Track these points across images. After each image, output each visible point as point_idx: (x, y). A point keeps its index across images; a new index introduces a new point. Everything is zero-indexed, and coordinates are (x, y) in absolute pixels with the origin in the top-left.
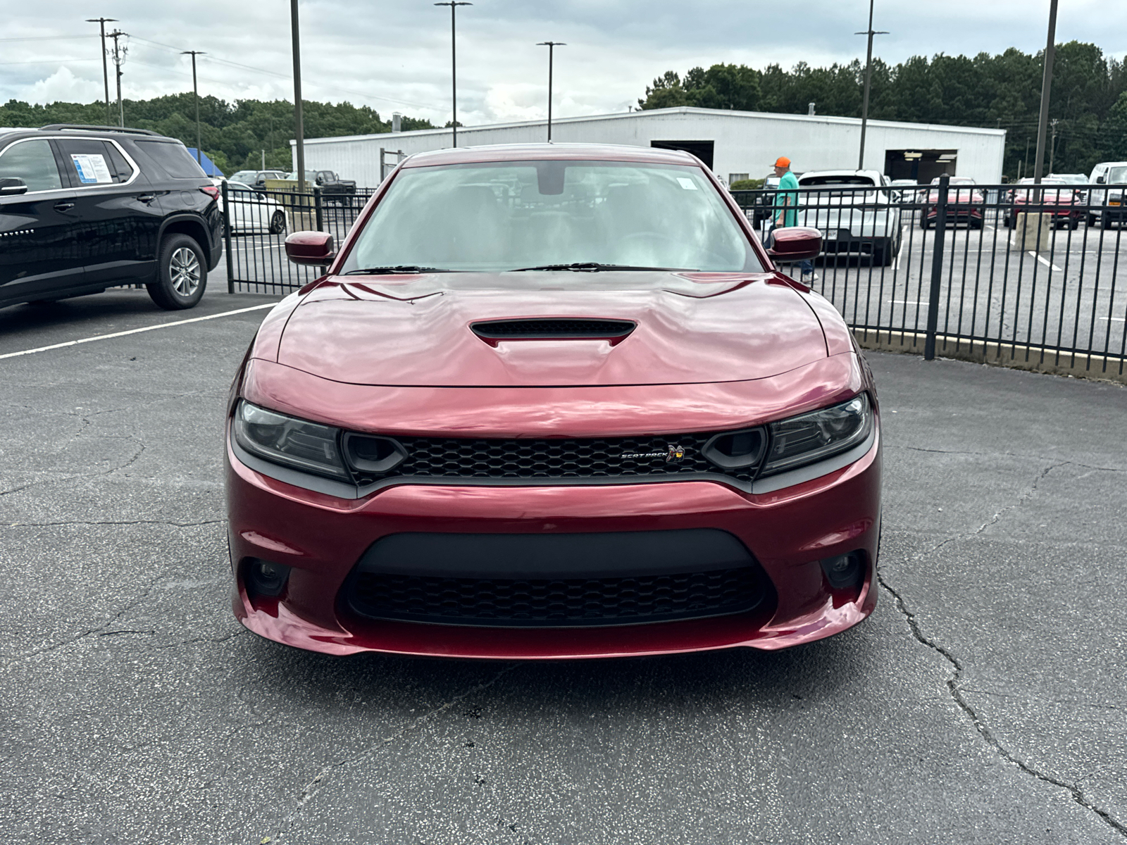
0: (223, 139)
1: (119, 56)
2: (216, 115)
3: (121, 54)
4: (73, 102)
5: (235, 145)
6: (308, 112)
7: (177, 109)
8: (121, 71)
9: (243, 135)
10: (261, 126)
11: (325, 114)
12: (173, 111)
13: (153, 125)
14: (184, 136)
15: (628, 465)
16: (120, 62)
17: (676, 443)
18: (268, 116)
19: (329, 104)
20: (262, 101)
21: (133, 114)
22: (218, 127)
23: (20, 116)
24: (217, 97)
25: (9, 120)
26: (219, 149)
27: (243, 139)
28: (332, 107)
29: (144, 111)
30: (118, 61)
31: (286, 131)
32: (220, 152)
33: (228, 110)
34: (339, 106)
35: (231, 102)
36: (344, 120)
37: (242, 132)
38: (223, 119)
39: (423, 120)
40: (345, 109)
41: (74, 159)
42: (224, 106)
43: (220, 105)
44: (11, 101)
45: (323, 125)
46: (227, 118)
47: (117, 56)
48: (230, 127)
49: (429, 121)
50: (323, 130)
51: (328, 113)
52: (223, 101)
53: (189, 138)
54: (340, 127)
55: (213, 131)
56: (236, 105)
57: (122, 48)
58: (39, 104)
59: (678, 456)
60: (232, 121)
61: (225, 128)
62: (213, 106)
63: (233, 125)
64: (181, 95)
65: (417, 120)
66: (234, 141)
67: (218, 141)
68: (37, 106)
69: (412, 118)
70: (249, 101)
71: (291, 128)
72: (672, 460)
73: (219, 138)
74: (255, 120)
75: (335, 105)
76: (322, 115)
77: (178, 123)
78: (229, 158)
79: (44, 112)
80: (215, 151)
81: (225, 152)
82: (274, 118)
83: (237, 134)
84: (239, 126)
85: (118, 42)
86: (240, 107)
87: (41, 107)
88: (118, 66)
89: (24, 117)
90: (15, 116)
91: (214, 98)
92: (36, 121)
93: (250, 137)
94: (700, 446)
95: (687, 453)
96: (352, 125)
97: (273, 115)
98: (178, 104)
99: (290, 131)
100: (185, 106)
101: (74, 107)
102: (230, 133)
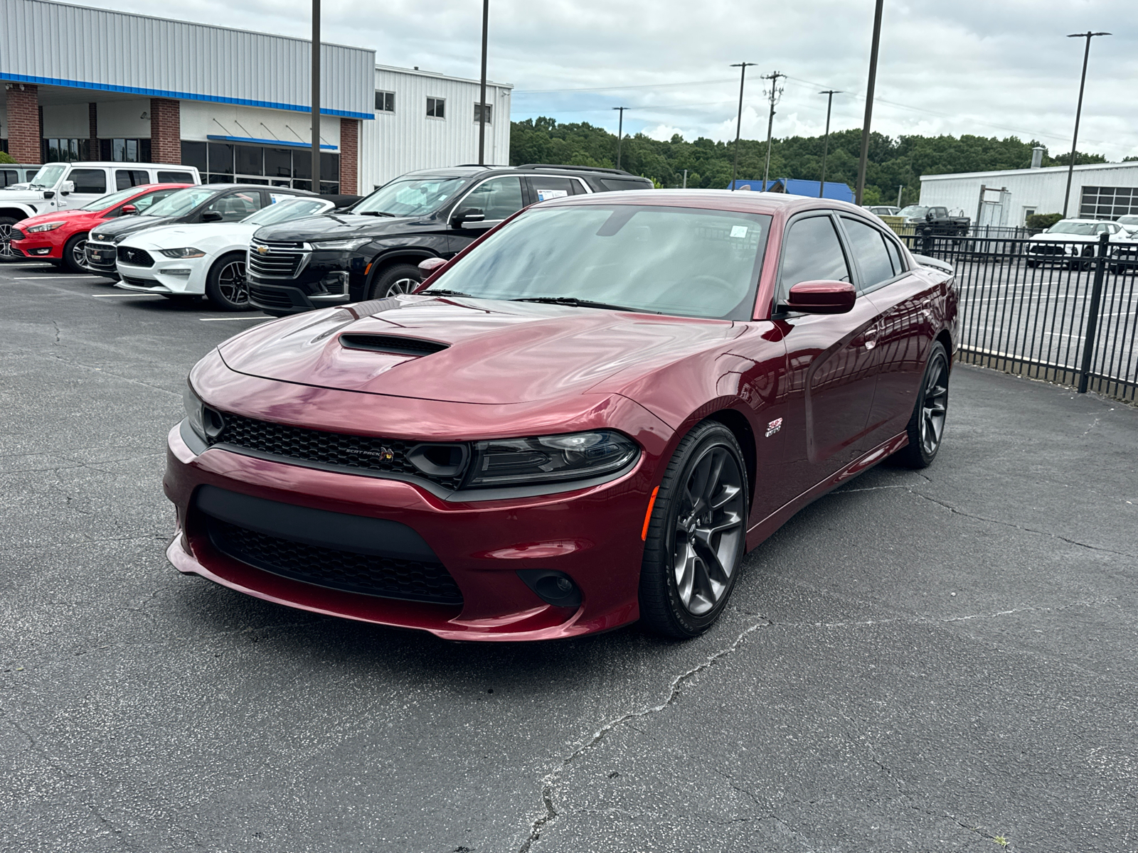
0: (881, 175)
1: (775, 97)
2: (878, 151)
3: (777, 94)
4: (751, 140)
5: (891, 180)
6: (971, 147)
7: (842, 145)
8: (775, 110)
9: (901, 170)
10: (920, 161)
11: (990, 149)
12: (838, 147)
13: (816, 161)
14: (844, 171)
15: (354, 459)
16: (775, 103)
17: (388, 446)
18: (928, 151)
19: (994, 139)
20: (926, 136)
21: (801, 150)
22: (878, 162)
23: (703, 152)
24: (881, 133)
25: (693, 156)
26: (875, 184)
27: (900, 174)
28: (997, 142)
29: (811, 147)
30: (773, 101)
31: (945, 166)
32: (876, 187)
33: (891, 146)
34: (1006, 140)
35: (895, 138)
36: (1008, 155)
37: (900, 168)
38: (884, 154)
39: (1097, 156)
40: (1012, 143)
41: (539, 194)
42: (887, 141)
43: (883, 141)
44: (699, 138)
45: (985, 160)
46: (888, 153)
47: (773, 97)
48: (889, 163)
49: (1103, 156)
50: (983, 166)
51: (992, 148)
52: (887, 137)
53: (848, 174)
54: (1002, 163)
55: (873, 166)
56: (899, 140)
57: (778, 89)
58: (722, 141)
59: (388, 457)
60: (892, 156)
61: (884, 164)
62: (876, 142)
63: (893, 160)
64: (848, 131)
65: (1090, 155)
66: (891, 176)
67: (875, 176)
68: (720, 143)
69: (1084, 153)
70: (913, 136)
71: (950, 163)
72: (383, 460)
73: (877, 174)
74: (916, 155)
75: (1001, 140)
76: (986, 150)
77: (839, 158)
78: (883, 192)
79: (725, 148)
80: (870, 186)
81: (880, 186)
82: (934, 154)
83: (894, 169)
84: (899, 161)
85: (776, 83)
86: (902, 142)
87: (723, 144)
88: (772, 106)
89: (706, 153)
90: (699, 153)
91: (879, 134)
92: (715, 156)
93: (907, 172)
94: (407, 451)
95: (396, 456)
96: (1015, 160)
97: (935, 150)
98: (843, 140)
99: (949, 167)
100: (849, 142)
101: (750, 144)
102: (888, 167)
